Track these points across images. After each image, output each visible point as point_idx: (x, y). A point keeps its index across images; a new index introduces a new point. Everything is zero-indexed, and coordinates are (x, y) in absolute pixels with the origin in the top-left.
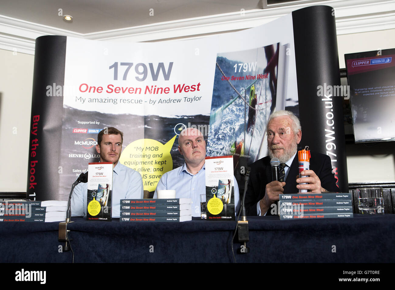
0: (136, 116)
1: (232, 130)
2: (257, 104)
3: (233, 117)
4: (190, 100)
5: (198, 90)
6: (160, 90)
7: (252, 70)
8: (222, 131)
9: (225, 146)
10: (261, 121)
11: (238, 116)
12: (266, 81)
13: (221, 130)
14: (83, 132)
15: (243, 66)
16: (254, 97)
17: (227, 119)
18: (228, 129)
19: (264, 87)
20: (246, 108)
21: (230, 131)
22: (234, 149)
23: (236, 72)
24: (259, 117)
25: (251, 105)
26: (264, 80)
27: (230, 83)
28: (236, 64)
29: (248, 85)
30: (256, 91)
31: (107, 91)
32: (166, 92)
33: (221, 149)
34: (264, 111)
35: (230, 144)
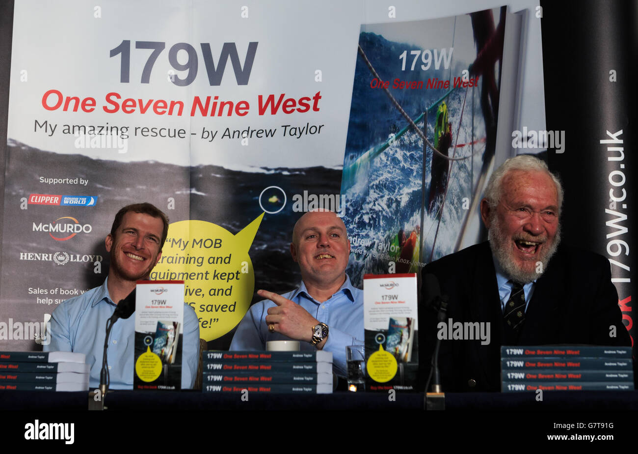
0: (170, 166)
1: (394, 205)
2: (452, 146)
3: (397, 175)
4: (298, 132)
5: (316, 109)
6: (227, 107)
7: (442, 67)
8: (370, 206)
9: (377, 241)
10: (460, 186)
11: (407, 173)
12: (473, 95)
13: (368, 203)
14: (51, 202)
15: (420, 56)
16: (445, 130)
17: (381, 178)
18: (383, 203)
19: (469, 108)
20: (426, 155)
21: (389, 206)
22: (398, 247)
23: (403, 69)
24: (456, 176)
25: (437, 149)
26: (470, 90)
27: (391, 95)
28: (405, 53)
29: (432, 102)
30: (450, 115)
31: (105, 109)
32: (242, 112)
33: (368, 248)
34: (468, 164)
35: (389, 237)
